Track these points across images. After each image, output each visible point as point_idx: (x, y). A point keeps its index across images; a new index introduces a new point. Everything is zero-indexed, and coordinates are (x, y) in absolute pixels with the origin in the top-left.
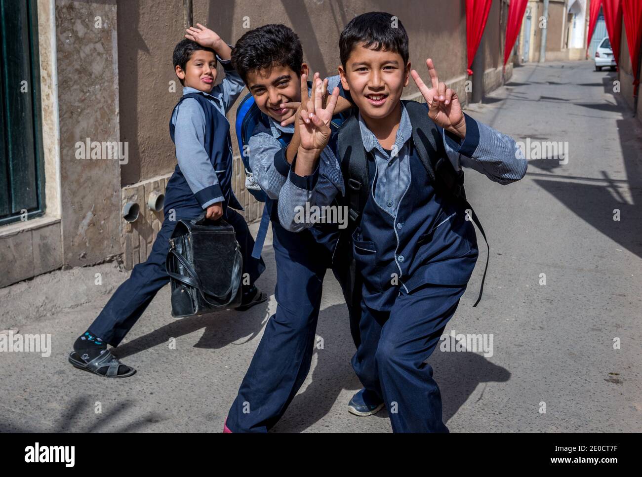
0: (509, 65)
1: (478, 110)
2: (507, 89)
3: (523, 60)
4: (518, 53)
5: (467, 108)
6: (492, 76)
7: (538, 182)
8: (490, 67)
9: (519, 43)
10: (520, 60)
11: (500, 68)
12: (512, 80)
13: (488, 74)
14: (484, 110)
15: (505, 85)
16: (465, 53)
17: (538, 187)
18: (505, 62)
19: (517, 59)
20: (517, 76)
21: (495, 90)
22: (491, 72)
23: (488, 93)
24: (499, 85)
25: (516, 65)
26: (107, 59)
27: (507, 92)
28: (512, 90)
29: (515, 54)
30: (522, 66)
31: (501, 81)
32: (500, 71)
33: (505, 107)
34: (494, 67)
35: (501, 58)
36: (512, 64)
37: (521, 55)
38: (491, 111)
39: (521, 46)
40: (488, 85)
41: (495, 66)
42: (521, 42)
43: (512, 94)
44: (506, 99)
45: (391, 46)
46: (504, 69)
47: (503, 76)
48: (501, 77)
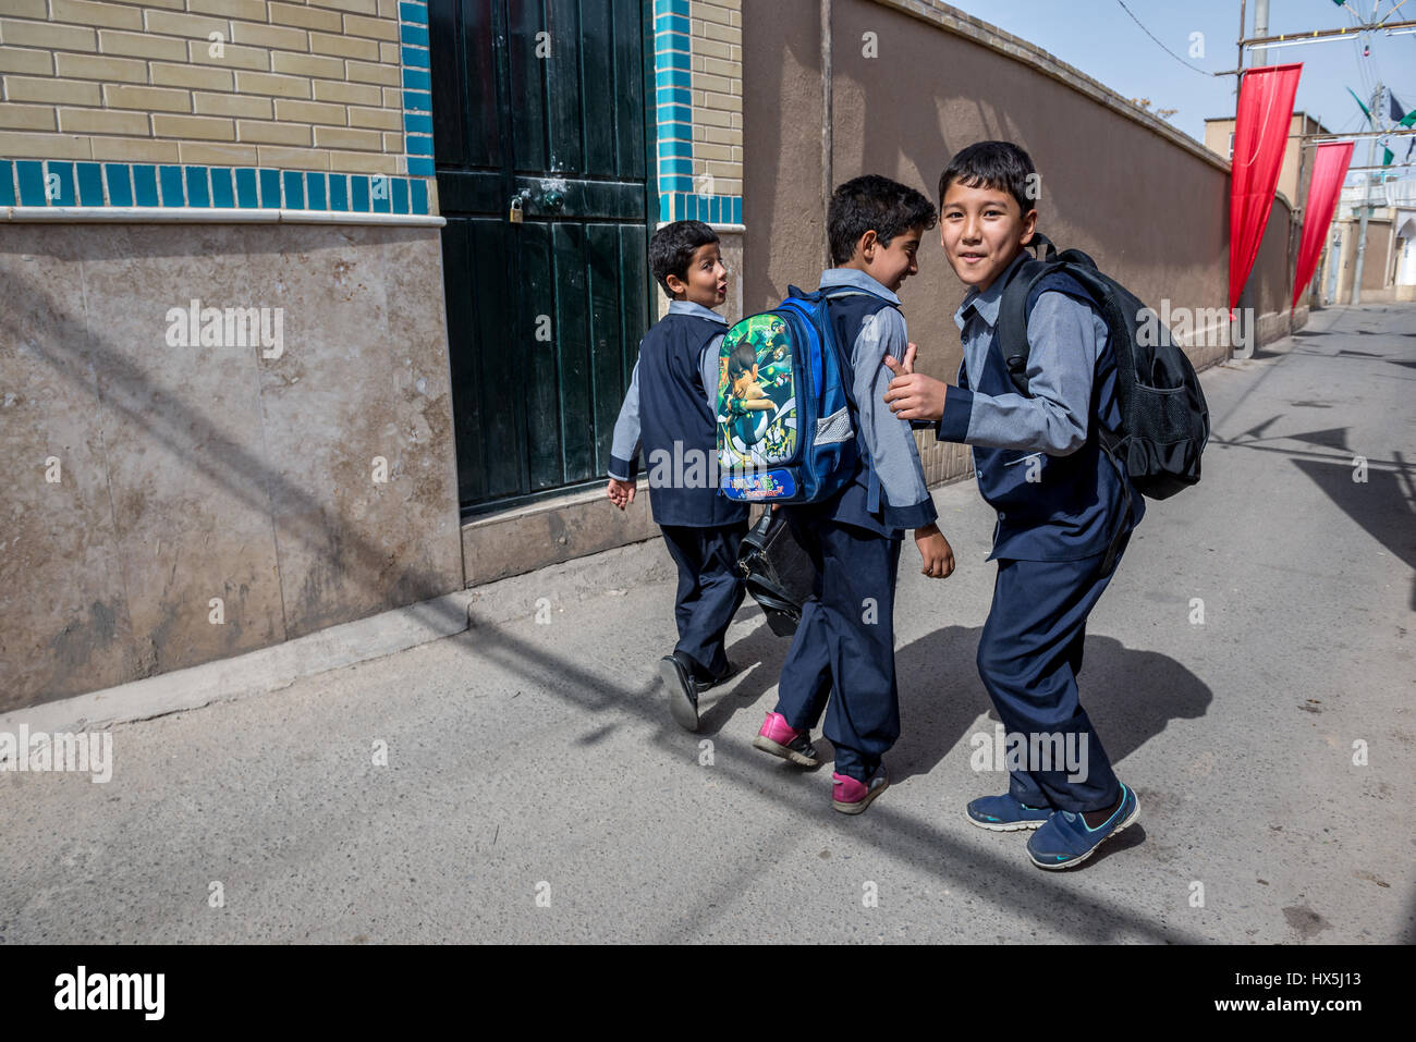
0: (1302, 309)
1: (1242, 367)
2: (1294, 340)
3: (1326, 301)
4: (1319, 292)
5: (1227, 364)
6: (1271, 322)
7: (1297, 463)
8: (1268, 311)
9: (1321, 279)
10: (1322, 302)
11: (1286, 312)
12: (1305, 329)
13: (1264, 320)
14: (1250, 368)
15: (1292, 334)
16: (1227, 292)
17: (1294, 468)
18: (1294, 305)
19: (1318, 300)
20: (1314, 322)
21: (1275, 341)
22: (1268, 318)
23: (1264, 345)
24: (1283, 335)
25: (1315, 307)
26: (730, 308)
27: (1293, 345)
28: (1301, 341)
29: (1315, 293)
30: (1324, 309)
31: (1287, 328)
32: (1284, 317)
33: (1282, 363)
34: (1275, 310)
35: (1288, 300)
36: (1307, 306)
37: (1324, 295)
38: (1261, 369)
39: (1324, 282)
40: (1264, 334)
41: (1278, 310)
42: (1325, 277)
43: (1301, 347)
44: (1288, 353)
45: (997, 182)
46: (1292, 313)
47: (1291, 323)
48: (1287, 324)
